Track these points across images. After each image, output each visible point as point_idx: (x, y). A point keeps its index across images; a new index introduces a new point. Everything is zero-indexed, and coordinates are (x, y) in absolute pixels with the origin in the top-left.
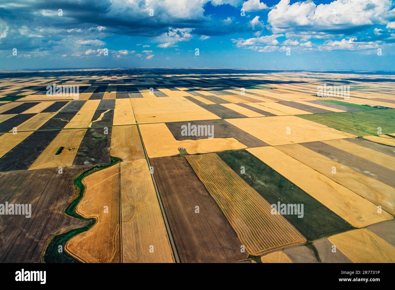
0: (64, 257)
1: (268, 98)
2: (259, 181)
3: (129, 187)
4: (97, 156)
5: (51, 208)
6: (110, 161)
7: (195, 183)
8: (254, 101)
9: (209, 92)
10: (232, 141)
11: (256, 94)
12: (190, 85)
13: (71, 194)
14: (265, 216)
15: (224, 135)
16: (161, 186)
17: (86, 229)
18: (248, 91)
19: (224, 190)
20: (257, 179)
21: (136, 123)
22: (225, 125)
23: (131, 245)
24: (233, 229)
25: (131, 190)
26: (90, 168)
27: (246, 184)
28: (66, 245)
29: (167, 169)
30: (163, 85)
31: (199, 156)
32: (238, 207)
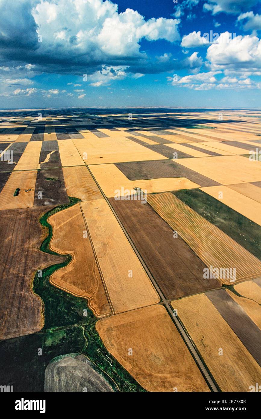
0: (52, 289)
1: (211, 137)
2: (219, 219)
3: (96, 226)
4: (55, 197)
5: (26, 246)
6: (70, 201)
7: (158, 221)
8: (197, 141)
9: (150, 132)
10: (184, 181)
11: (198, 134)
12: (129, 125)
13: (41, 233)
14: (231, 250)
15: (174, 175)
16: (126, 224)
17: (64, 264)
18: (188, 131)
19: (187, 227)
20: (216, 216)
21: (85, 164)
22: (173, 164)
23: (112, 278)
24: (203, 262)
25: (97, 228)
26: (52, 208)
27: (206, 221)
28: (50, 279)
29: (128, 207)
30: (101, 125)
31: (155, 195)
32: (203, 242)
